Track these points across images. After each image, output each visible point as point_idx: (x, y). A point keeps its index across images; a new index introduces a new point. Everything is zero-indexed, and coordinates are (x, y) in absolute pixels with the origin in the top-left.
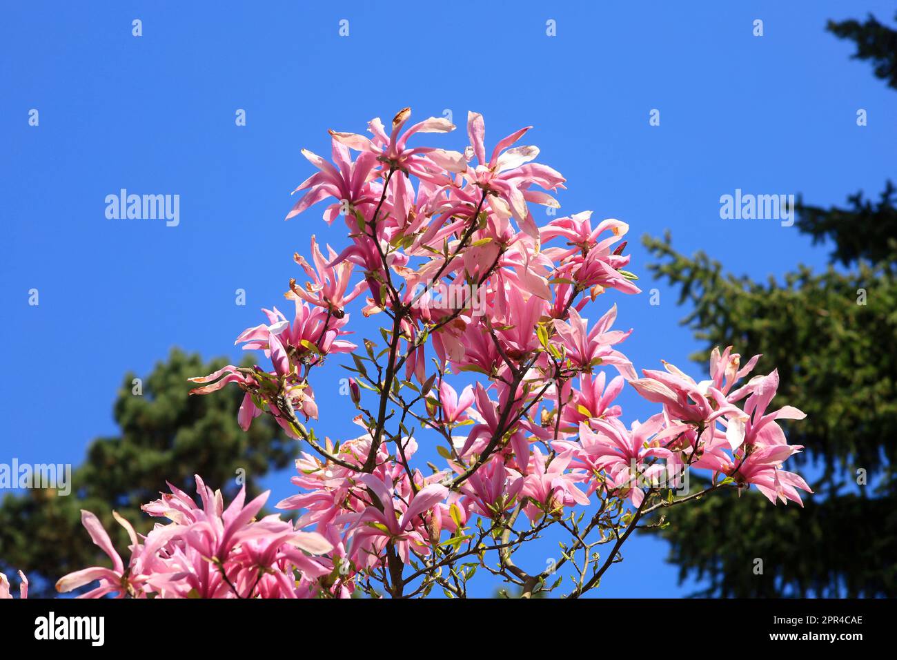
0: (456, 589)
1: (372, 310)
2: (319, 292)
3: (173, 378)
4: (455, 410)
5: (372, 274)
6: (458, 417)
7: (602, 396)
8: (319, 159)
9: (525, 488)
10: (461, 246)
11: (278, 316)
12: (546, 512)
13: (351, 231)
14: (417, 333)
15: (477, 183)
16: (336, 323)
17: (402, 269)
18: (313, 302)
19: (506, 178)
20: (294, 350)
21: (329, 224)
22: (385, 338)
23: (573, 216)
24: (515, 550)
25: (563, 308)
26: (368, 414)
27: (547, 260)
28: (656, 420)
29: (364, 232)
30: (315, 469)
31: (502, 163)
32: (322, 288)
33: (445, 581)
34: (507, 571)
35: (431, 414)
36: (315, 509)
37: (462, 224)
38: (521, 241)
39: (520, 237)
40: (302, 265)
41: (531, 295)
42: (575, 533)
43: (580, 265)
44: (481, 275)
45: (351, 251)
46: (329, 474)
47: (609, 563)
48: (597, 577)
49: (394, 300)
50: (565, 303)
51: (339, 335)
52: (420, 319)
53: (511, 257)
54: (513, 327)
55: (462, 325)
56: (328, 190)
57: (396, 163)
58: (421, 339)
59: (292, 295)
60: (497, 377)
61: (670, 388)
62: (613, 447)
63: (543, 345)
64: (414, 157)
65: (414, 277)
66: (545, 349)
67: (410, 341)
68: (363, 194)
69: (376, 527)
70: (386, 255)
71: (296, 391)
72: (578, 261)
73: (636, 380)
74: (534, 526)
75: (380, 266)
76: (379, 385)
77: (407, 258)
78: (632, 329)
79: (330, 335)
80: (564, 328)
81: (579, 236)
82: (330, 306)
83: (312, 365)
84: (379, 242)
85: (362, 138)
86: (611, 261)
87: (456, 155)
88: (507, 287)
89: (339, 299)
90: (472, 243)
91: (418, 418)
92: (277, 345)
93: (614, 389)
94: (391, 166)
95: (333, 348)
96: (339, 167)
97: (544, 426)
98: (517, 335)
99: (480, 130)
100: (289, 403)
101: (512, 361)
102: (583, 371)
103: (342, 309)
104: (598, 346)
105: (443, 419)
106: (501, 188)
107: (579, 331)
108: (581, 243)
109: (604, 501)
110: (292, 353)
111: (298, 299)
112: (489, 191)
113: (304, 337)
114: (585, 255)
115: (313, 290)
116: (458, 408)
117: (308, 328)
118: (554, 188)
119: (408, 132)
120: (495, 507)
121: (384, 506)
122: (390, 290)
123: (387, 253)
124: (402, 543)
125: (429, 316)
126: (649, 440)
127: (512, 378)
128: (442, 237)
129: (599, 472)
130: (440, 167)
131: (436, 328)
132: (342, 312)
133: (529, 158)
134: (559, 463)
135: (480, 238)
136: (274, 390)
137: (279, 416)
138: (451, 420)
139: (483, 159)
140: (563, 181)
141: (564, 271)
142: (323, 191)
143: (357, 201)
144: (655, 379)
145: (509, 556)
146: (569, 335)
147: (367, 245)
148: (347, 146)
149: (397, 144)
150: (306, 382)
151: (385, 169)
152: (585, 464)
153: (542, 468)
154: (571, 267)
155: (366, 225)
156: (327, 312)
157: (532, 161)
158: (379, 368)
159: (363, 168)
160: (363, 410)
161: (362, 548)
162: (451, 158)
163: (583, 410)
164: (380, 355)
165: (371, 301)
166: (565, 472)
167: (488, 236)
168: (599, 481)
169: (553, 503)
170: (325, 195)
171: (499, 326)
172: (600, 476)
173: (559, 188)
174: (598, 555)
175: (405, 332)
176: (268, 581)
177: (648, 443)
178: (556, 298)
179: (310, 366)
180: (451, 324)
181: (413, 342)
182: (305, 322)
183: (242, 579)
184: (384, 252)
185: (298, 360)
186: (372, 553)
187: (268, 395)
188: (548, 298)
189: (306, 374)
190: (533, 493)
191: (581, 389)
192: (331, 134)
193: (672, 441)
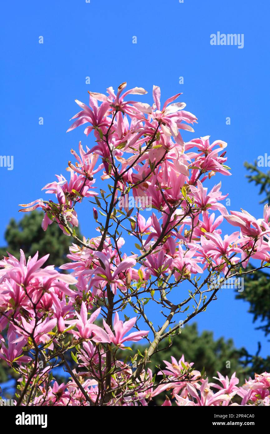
0: (139, 309)
1: (105, 177)
2: (82, 167)
3: (32, 221)
4: (144, 227)
5: (105, 159)
6: (145, 231)
7: (213, 224)
8: (83, 104)
9: (173, 263)
10: (147, 148)
11: (63, 178)
12: (182, 274)
13: (96, 139)
14: (125, 188)
15: (156, 119)
16: (89, 183)
17: (120, 158)
18: (79, 173)
19: (170, 117)
20: (69, 194)
21: (87, 136)
22: (110, 189)
23: (201, 137)
24: (168, 293)
25: (195, 181)
26: (101, 225)
27: (188, 158)
28: (235, 235)
29: (102, 139)
30: (77, 251)
31: (168, 110)
32: (83, 166)
33: (135, 305)
34: (164, 302)
35: (133, 228)
36: (77, 270)
37: (148, 138)
38: (176, 148)
39: (175, 145)
40: (74, 155)
41: (180, 174)
42: (196, 286)
43: (204, 161)
44: (156, 163)
45: (96, 148)
46: (84, 253)
47: (210, 300)
48: (205, 306)
49: (115, 171)
50: (196, 178)
51: (90, 189)
52: (127, 182)
53: (171, 155)
54: (171, 188)
55: (147, 186)
56: (87, 119)
57: (118, 108)
58: (127, 191)
59: (69, 169)
60: (162, 211)
61: (243, 220)
62: (216, 247)
63: (184, 197)
64: (127, 105)
65: (126, 162)
66: (185, 198)
67: (122, 191)
68: (103, 122)
69: (101, 276)
70: (112, 151)
71: (69, 213)
72: (203, 159)
73: (228, 215)
74: (176, 281)
75: (109, 156)
76: (106, 211)
77: (123, 153)
78: (228, 194)
79: (86, 188)
80: (195, 189)
81: (204, 147)
82: (87, 175)
83: (77, 201)
84: (109, 145)
85: (104, 96)
86: (218, 160)
87: (147, 105)
88: (169, 169)
89: (91, 172)
90: (153, 147)
91: (127, 230)
92: (60, 191)
93: (218, 221)
94: (116, 109)
95: (87, 194)
96: (92, 109)
97: (185, 237)
98: (173, 192)
99: (158, 94)
100: (65, 218)
101: (170, 204)
102: (202, 210)
103: (92, 176)
104: (210, 199)
105: (138, 231)
106: (167, 121)
107: (201, 191)
108: (204, 150)
109: (211, 272)
110: (68, 195)
111: (72, 171)
112: (161, 123)
113: (74, 188)
114: (206, 156)
115: (79, 166)
116: (146, 227)
117: (76, 184)
118: (192, 123)
119: (125, 93)
120: (158, 271)
121: (106, 267)
122: (114, 167)
123: (113, 150)
124: (113, 284)
125: (131, 180)
126: (232, 244)
127: (169, 212)
128: (139, 144)
129: (209, 258)
130: (139, 111)
131: (134, 186)
132: (92, 177)
133: (181, 108)
134: (191, 253)
135: (157, 145)
136: (57, 212)
137: (59, 224)
138: (142, 232)
139: (159, 108)
140: (196, 120)
141: (196, 163)
142: (84, 119)
143: (100, 125)
144: (236, 215)
145: (165, 295)
146: (196, 193)
147: (104, 145)
148: (97, 99)
149: (119, 99)
150: (73, 209)
151: (113, 111)
152: (202, 255)
153: (182, 255)
154: (199, 162)
155: (104, 136)
156: (85, 177)
157: (182, 110)
158: (107, 203)
159: (103, 110)
160: (99, 223)
161: (95, 286)
162: (144, 107)
163: (203, 230)
164: (107, 197)
165: (105, 173)
166: (193, 258)
167: (161, 144)
168: (209, 263)
169: (185, 270)
170: (85, 122)
171: (165, 188)
172: (209, 261)
173: (194, 123)
174: (206, 296)
175: (119, 187)
176: (47, 297)
177: (231, 245)
178: (192, 176)
179: (76, 202)
180: (141, 185)
181: (123, 192)
182: (75, 182)
183: (35, 295)
184: (111, 149)
185: (71, 199)
186: (99, 289)
187: (55, 213)
188: (188, 175)
189: (74, 205)
190: (177, 267)
191: (203, 221)
192: (89, 93)
193: (244, 246)
